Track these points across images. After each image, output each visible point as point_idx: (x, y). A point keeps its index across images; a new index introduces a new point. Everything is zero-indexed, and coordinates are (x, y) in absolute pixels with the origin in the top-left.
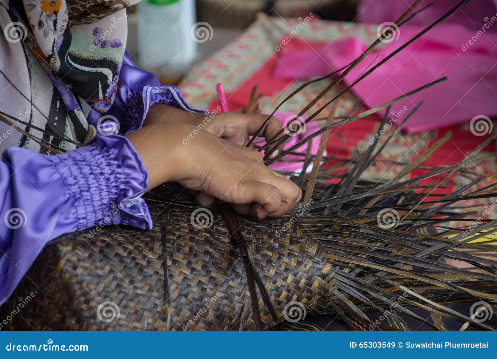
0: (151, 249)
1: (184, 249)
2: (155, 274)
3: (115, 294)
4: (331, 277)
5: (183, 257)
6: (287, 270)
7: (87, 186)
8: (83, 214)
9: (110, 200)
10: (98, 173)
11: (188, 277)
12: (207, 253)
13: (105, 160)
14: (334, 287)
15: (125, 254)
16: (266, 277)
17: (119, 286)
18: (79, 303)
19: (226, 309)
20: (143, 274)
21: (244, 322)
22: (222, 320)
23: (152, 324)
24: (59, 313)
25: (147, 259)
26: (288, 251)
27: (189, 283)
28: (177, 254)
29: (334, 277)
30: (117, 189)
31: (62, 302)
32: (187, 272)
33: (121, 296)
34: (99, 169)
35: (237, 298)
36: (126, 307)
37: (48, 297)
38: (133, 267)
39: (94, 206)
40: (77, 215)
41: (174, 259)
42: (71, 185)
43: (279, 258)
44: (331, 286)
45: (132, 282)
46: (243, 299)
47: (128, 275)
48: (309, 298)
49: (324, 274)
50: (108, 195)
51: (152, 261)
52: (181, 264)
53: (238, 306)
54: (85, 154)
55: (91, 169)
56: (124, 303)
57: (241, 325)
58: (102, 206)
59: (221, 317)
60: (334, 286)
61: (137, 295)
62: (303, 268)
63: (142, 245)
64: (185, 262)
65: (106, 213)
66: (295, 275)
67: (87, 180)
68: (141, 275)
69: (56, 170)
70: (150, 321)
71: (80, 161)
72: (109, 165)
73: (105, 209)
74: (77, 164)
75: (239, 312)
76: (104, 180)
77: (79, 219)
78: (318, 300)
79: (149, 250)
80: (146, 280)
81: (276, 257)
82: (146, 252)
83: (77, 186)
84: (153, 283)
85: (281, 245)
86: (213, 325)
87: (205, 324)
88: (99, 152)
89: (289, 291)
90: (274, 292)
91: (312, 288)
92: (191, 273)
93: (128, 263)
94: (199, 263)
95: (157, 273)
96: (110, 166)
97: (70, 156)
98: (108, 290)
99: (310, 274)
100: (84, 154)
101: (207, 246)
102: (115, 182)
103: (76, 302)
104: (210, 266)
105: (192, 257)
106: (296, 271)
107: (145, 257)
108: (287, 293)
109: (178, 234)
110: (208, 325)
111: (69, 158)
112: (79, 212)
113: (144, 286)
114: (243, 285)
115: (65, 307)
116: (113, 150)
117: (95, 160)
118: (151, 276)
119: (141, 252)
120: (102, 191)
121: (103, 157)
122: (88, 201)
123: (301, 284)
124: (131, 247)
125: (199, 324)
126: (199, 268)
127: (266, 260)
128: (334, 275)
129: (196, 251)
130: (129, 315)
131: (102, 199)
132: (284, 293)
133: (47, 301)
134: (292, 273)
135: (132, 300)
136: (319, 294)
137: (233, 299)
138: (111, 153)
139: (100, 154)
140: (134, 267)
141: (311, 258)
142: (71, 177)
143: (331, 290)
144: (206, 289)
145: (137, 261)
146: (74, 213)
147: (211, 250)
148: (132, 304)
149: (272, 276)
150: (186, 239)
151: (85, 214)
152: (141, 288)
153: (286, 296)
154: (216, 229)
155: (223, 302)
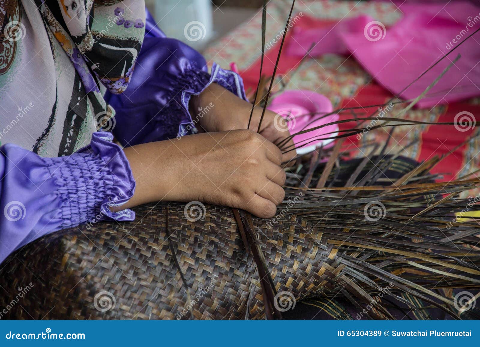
0: (156, 241)
1: (189, 239)
2: (159, 265)
3: (119, 286)
4: (338, 263)
5: (187, 247)
6: (292, 257)
7: (76, 188)
8: (68, 215)
9: (95, 204)
10: (87, 177)
11: (192, 267)
12: (212, 243)
13: (96, 166)
14: (342, 273)
15: (130, 246)
16: (272, 265)
17: (123, 278)
18: (84, 295)
19: (232, 297)
20: (147, 265)
21: (249, 309)
22: (228, 309)
23: (157, 315)
24: (65, 305)
25: (151, 250)
26: (293, 239)
27: (194, 273)
28: (182, 244)
29: (341, 262)
30: (103, 194)
31: (67, 295)
32: (191, 262)
33: (126, 287)
34: (90, 173)
35: (242, 286)
36: (130, 298)
37: (55, 290)
38: (137, 259)
39: (79, 209)
40: (63, 216)
41: (178, 250)
42: (60, 186)
43: (284, 247)
44: (338, 271)
45: (136, 274)
46: (249, 287)
47: (132, 267)
48: (316, 283)
49: (331, 260)
50: (95, 198)
51: (157, 253)
52: (185, 254)
53: (243, 294)
54: (78, 159)
55: (82, 173)
56: (128, 294)
57: (247, 312)
58: (87, 208)
59: (227, 305)
60: (341, 271)
61: (142, 286)
62: (309, 254)
63: (147, 237)
64: (189, 252)
65: (90, 215)
66: (301, 262)
67: (77, 182)
68: (145, 265)
69: (47, 170)
70: (155, 311)
71: (73, 165)
72: (99, 170)
73: (90, 211)
74: (69, 167)
75: (245, 299)
76: (93, 184)
77: (64, 219)
78: (326, 285)
79: (154, 242)
80: (150, 271)
81: (281, 245)
82: (151, 244)
83: (65, 188)
84: (157, 275)
85: (286, 234)
86: (218, 314)
87: (210, 312)
88: (91, 159)
89: (295, 278)
90: (280, 279)
91: (319, 274)
92: (195, 263)
93: (132, 255)
94: (204, 252)
95: (161, 264)
96: (101, 172)
97: (63, 160)
98: (113, 282)
99: (316, 260)
100: (76, 159)
101: (212, 236)
102: (103, 187)
103: (81, 295)
104: (215, 256)
105: (197, 247)
106: (302, 258)
107: (149, 248)
108: (293, 279)
109: (183, 225)
110: (213, 314)
111: (63, 161)
112: (64, 213)
113: (148, 277)
114: (249, 273)
115: (70, 300)
116: (106, 157)
117: (86, 165)
118: (155, 267)
119: (145, 243)
120: (89, 195)
121: (95, 163)
122: (75, 203)
123: (307, 270)
124: (135, 239)
125: (204, 313)
126: (204, 258)
127: (271, 249)
128: (341, 261)
129: (200, 241)
130: (133, 307)
131: (88, 202)
132: (290, 280)
133: (53, 294)
134: (298, 260)
135: (135, 292)
136: (326, 279)
137: (239, 287)
138: (103, 160)
139: (92, 160)
140: (139, 259)
141: (316, 244)
142: (61, 178)
143: (338, 275)
144: (211, 278)
145: (141, 253)
146: (60, 213)
147: (216, 240)
148: (136, 296)
149: (277, 264)
150: (191, 229)
151: (70, 215)
152: (145, 280)
153: (293, 282)
154: (222, 219)
155: (228, 291)
